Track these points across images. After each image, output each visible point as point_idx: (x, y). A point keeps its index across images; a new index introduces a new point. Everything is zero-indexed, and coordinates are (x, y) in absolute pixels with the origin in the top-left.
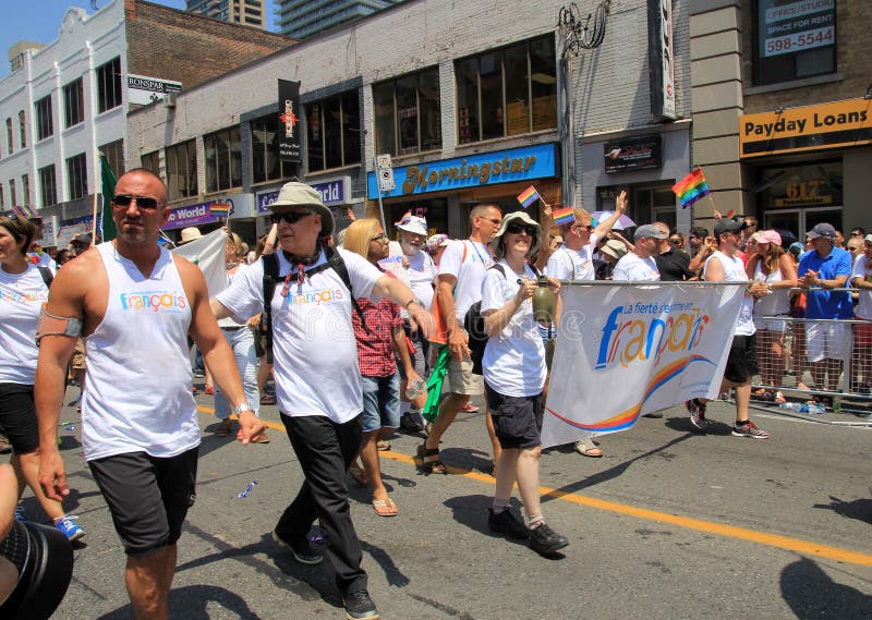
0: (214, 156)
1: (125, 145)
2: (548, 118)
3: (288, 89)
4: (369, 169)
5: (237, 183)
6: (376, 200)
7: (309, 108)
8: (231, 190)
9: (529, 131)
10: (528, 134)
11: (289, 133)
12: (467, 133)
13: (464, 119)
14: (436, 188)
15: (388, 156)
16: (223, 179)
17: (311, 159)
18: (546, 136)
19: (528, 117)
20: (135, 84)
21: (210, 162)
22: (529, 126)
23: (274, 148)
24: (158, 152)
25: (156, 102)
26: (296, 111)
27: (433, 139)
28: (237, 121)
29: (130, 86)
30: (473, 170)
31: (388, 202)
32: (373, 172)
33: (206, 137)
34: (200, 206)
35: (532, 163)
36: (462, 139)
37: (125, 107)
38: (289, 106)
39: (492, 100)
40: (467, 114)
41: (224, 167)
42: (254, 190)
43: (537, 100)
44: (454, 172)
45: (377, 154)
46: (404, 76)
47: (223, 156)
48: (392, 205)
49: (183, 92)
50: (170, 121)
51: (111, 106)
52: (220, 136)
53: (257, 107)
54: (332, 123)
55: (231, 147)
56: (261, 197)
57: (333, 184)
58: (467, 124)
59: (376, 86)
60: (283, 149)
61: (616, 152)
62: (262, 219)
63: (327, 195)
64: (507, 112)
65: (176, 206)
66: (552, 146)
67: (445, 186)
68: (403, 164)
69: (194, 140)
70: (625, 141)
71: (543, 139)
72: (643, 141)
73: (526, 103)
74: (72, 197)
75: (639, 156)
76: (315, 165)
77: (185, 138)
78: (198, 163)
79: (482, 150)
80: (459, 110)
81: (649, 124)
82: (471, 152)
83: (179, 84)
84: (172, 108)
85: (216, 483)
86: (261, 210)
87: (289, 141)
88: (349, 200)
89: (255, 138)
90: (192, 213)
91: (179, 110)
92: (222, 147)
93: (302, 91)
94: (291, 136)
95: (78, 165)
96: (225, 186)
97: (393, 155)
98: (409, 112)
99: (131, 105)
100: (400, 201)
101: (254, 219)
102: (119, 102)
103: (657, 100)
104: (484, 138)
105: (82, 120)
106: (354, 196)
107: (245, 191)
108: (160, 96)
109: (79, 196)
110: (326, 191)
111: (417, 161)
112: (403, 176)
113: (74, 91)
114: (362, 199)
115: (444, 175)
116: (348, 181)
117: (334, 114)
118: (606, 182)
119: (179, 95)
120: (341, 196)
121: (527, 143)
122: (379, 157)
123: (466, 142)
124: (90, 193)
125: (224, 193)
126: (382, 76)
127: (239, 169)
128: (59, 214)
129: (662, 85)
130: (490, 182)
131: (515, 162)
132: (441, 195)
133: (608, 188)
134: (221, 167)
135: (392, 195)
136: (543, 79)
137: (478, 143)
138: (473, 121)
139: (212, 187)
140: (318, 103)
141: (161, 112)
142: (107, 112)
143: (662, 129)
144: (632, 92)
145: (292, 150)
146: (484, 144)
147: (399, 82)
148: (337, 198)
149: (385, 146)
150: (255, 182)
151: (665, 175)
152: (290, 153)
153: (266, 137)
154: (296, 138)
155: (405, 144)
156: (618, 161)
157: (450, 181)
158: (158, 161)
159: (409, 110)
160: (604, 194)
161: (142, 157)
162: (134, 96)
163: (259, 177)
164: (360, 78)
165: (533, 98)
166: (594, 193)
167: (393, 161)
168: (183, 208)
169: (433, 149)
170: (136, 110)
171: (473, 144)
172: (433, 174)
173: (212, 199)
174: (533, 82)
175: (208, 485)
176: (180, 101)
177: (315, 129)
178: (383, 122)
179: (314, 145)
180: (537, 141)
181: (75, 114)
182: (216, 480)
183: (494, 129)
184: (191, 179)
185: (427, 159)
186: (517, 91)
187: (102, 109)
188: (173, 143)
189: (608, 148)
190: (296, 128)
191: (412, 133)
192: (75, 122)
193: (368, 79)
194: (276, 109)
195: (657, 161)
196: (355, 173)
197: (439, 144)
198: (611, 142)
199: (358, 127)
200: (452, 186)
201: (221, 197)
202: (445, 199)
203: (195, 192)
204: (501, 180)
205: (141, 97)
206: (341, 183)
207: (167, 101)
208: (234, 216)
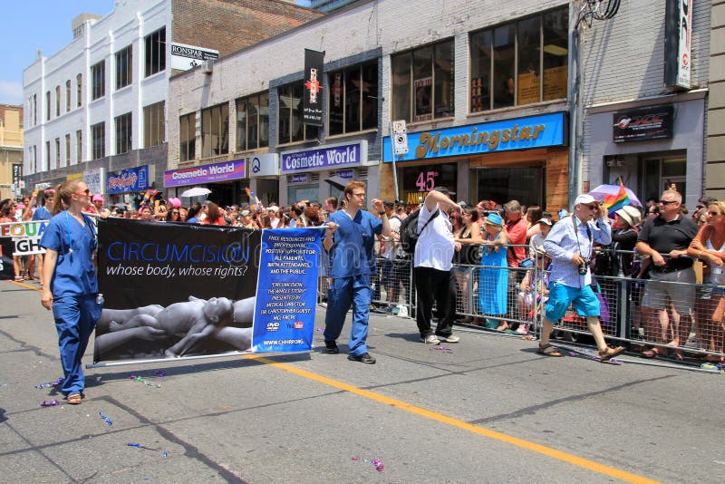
0: (244, 119)
1: (166, 106)
2: (558, 89)
3: (313, 58)
4: (385, 133)
5: (264, 144)
6: (390, 163)
7: (332, 76)
8: (259, 149)
9: (539, 101)
10: (538, 104)
11: (313, 99)
12: (479, 102)
13: (476, 89)
14: (447, 154)
15: (403, 122)
16: (252, 141)
17: (331, 124)
18: (555, 106)
19: (539, 87)
20: (178, 52)
21: (241, 124)
22: (539, 96)
23: (299, 113)
24: (194, 113)
25: (196, 67)
26: (320, 78)
27: (447, 108)
28: (266, 87)
29: (173, 53)
30: (483, 137)
31: (401, 165)
32: (389, 137)
33: (238, 101)
34: (230, 163)
35: (540, 132)
36: (473, 108)
37: (168, 72)
38: (313, 73)
39: (504, 70)
40: (479, 85)
41: (253, 130)
42: (279, 150)
43: (547, 71)
44: (464, 139)
45: (393, 120)
46: (421, 48)
47: (253, 119)
48: (406, 169)
49: (219, 59)
50: (207, 85)
51: (155, 71)
52: (251, 100)
53: (285, 75)
54: (353, 91)
55: (261, 111)
56: (285, 157)
57: (351, 147)
58: (479, 94)
59: (394, 56)
60: (307, 113)
61: (625, 122)
62: (285, 177)
63: (346, 157)
64: (518, 82)
65: (208, 163)
66: (561, 115)
67: (455, 152)
68: (416, 130)
69: (227, 103)
70: (635, 112)
71: (553, 109)
72: (654, 111)
73: (537, 74)
74: (118, 152)
75: (648, 125)
76: (335, 129)
77: (219, 101)
78: (230, 124)
79: (493, 118)
80: (472, 80)
81: (660, 94)
82: (482, 120)
83: (217, 52)
84: (209, 74)
85: (225, 416)
86: (285, 168)
87: (313, 106)
88: (365, 162)
89: (282, 103)
90: (222, 169)
91: (215, 75)
92: (252, 111)
93: (326, 60)
94: (314, 101)
95: (124, 123)
96: (252, 146)
97: (408, 121)
98: (424, 81)
99: (174, 70)
100: (413, 164)
101: (278, 177)
102: (163, 67)
103: (671, 69)
104: (495, 108)
105: (130, 82)
106: (370, 158)
107: (270, 152)
108: (199, 62)
109: (124, 151)
110: (344, 154)
111: (430, 128)
112: (416, 142)
113: (125, 57)
114: (377, 162)
115: (456, 141)
116: (365, 144)
117: (355, 82)
118: (614, 151)
119: (215, 62)
120: (358, 158)
121: (537, 112)
122: (395, 123)
123: (477, 111)
124: (133, 149)
125: (252, 153)
126: (401, 48)
127: (266, 132)
128: (106, 167)
129: (677, 55)
130: (499, 149)
131: (525, 130)
132: (452, 160)
133: (616, 157)
134: (250, 128)
135: (405, 159)
136: (555, 50)
137: (488, 112)
138: (485, 91)
139: (242, 147)
140: (340, 71)
141: (199, 76)
142: (152, 76)
143: (675, 99)
144: (644, 63)
145: (315, 114)
146: (495, 113)
147: (415, 53)
148: (354, 160)
149: (401, 113)
150: (280, 143)
151: (676, 144)
152: (313, 118)
153: (292, 103)
154: (319, 104)
155: (419, 112)
156: (627, 131)
157: (460, 147)
158: (195, 121)
159: (424, 80)
160: (611, 163)
161: (181, 117)
162: (175, 62)
163: (284, 138)
164: (380, 49)
165: (544, 68)
166: (600, 162)
167: (408, 128)
168: (215, 165)
169: (445, 116)
170: (178, 75)
171: (484, 112)
172: (445, 140)
173: (240, 157)
174: (545, 54)
175: (219, 417)
176: (216, 68)
177: (337, 95)
178: (399, 91)
179: (335, 110)
180: (546, 111)
181: (124, 78)
182: (226, 413)
183: (505, 99)
184: (223, 139)
185: (439, 126)
186: (529, 62)
187: (148, 74)
188: (208, 106)
189: (617, 118)
190: (320, 95)
191: (426, 102)
192: (124, 85)
193: (388, 50)
194: (302, 76)
195: (668, 130)
196: (372, 138)
197: (451, 111)
198: (620, 113)
199: (376, 94)
200: (463, 152)
201: (248, 156)
202: (455, 164)
203: (225, 151)
204: (509, 148)
205: (182, 63)
206: (358, 146)
207: (204, 67)
208: (259, 174)
